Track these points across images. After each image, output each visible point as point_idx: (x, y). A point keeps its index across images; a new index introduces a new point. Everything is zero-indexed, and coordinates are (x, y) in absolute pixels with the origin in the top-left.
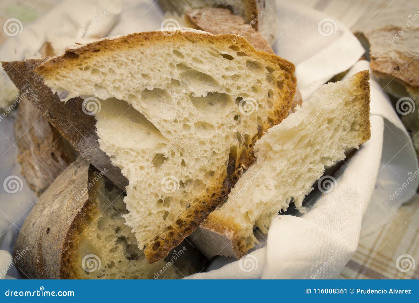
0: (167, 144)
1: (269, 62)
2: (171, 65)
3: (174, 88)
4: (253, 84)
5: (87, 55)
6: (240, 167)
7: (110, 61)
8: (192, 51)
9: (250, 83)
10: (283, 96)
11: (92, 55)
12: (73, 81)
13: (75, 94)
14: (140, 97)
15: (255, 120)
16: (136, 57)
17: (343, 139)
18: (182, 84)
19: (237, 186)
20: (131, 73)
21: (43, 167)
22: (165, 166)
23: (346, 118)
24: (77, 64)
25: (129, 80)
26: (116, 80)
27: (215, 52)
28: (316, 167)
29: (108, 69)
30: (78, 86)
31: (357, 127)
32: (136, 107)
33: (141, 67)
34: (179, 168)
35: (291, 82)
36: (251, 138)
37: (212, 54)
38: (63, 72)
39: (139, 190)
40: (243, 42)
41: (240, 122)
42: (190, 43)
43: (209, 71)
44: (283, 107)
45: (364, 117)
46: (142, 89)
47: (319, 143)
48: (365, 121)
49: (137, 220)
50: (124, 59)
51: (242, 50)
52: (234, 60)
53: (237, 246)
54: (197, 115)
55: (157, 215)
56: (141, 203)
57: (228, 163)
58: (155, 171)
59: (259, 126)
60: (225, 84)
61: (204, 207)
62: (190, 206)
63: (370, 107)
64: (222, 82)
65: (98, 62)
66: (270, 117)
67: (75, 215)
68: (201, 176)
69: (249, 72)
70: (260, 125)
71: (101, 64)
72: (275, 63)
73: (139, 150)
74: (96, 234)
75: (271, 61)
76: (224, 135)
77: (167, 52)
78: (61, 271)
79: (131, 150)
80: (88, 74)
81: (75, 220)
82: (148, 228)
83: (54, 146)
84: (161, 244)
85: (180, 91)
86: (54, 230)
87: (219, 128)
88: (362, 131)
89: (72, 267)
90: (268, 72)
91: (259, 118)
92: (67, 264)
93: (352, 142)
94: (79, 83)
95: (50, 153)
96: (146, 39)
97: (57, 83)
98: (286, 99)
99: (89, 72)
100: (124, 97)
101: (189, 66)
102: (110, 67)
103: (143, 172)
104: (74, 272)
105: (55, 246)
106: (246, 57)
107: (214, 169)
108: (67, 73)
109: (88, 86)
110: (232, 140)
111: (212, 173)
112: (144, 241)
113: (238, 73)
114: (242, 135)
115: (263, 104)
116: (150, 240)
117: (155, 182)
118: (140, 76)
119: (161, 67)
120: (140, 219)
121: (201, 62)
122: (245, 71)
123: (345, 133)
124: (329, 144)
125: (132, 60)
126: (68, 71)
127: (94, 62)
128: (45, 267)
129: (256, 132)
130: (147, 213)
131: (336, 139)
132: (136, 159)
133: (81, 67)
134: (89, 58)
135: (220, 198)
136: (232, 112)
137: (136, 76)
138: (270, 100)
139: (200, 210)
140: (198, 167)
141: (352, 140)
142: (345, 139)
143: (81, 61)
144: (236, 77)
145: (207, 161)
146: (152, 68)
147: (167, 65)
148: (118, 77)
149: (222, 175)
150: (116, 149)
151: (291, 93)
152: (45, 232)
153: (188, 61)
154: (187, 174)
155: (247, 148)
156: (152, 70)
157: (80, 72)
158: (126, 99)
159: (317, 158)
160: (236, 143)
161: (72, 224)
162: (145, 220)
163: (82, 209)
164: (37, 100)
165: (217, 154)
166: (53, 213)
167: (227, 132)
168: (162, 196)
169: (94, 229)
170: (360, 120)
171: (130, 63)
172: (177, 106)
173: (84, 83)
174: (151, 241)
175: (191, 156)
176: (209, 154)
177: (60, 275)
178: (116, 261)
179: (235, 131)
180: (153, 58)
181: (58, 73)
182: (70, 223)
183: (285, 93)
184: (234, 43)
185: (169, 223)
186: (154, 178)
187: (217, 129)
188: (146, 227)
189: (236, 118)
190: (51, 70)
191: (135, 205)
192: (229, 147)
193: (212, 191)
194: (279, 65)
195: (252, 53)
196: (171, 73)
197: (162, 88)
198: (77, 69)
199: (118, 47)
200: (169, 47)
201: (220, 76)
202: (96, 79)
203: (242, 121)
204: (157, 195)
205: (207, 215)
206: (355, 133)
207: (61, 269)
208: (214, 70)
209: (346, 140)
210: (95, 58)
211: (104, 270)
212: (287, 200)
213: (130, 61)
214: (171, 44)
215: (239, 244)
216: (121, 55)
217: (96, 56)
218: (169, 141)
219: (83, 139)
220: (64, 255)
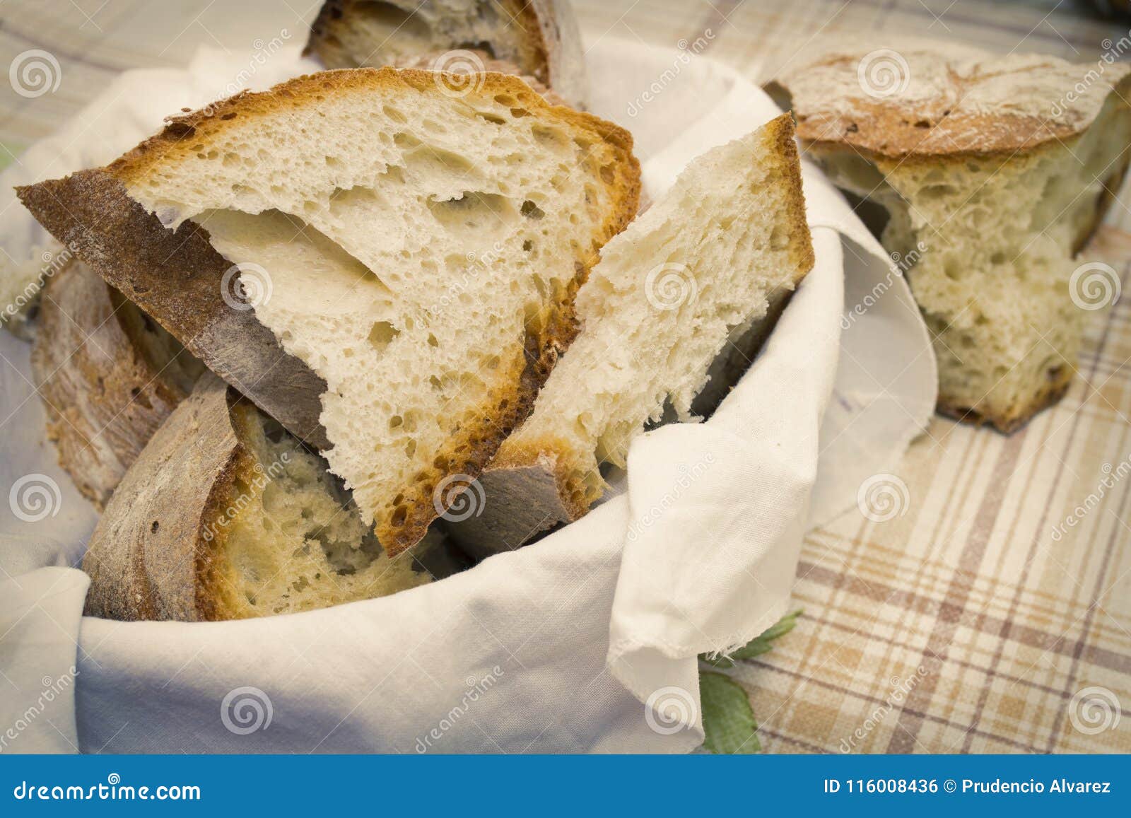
0: (394, 300)
1: (578, 127)
2: (383, 137)
3: (394, 187)
4: (552, 173)
5: (211, 125)
6: (549, 347)
7: (257, 136)
8: (420, 107)
9: (545, 171)
10: (618, 195)
11: (220, 126)
12: (187, 183)
13: (193, 209)
14: (326, 205)
15: (567, 249)
16: (310, 123)
17: (757, 267)
18: (409, 178)
19: (549, 384)
20: (303, 157)
21: (114, 428)
22: (395, 346)
23: (757, 219)
24: (193, 146)
25: (301, 172)
26: (275, 172)
27: (467, 110)
28: (710, 326)
29: (256, 151)
30: (200, 192)
31: (784, 241)
32: (321, 228)
33: (323, 144)
34: (426, 351)
35: (630, 167)
36: (565, 285)
37: (461, 113)
38: (164, 167)
39: (349, 397)
40: (520, 88)
41: (536, 253)
42: (415, 91)
43: (460, 147)
44: (621, 220)
45: (796, 219)
46: (330, 189)
47: (708, 273)
48: (799, 227)
49: (353, 462)
50: (285, 128)
51: (520, 105)
52: (506, 125)
53: (566, 492)
54: (448, 241)
55: (393, 449)
56: (357, 425)
57: (524, 338)
58: (377, 359)
59: (577, 263)
60: (495, 174)
61: (488, 429)
62: (458, 429)
63: (805, 195)
64: (489, 170)
65: (234, 139)
66: (597, 241)
67: (214, 480)
68: (473, 367)
69: (539, 149)
70: (580, 260)
71: (242, 143)
72: (589, 129)
73: (338, 318)
74: (262, 518)
75: (582, 127)
76: (507, 281)
77: (371, 110)
78: (198, 598)
79: (322, 318)
80: (216, 167)
81: (214, 489)
82: (378, 478)
83: (138, 371)
84: (408, 512)
85: (406, 194)
86: (169, 521)
87: (495, 267)
88: (797, 250)
89: (219, 589)
90: (578, 148)
91: (575, 245)
92: (207, 582)
93: (777, 275)
94: (200, 185)
95: (128, 392)
96: (327, 85)
97: (155, 190)
98: (623, 200)
99: (218, 162)
100: (294, 207)
101: (419, 137)
102: (261, 146)
103: (351, 360)
104: (224, 599)
105: (178, 550)
106: (530, 118)
107: (497, 352)
108: (172, 167)
109: (220, 190)
110: (527, 292)
111: (494, 362)
112: (373, 506)
113: (518, 151)
114: (544, 280)
115: (579, 213)
116: (385, 504)
117: (380, 381)
118: (323, 161)
119: (363, 141)
120: (358, 458)
121: (442, 131)
122: (532, 147)
123: (760, 253)
124: (730, 275)
125: (303, 131)
126: (175, 164)
127: (227, 139)
128: (158, 601)
129: (571, 273)
130: (372, 444)
131: (743, 264)
132: (335, 336)
133: (201, 152)
134: (216, 131)
135: (519, 410)
136: (519, 233)
137: (315, 162)
138: (592, 207)
139: (480, 435)
140: (463, 348)
141: (778, 270)
142: (762, 266)
143: (199, 140)
144: (516, 159)
145: (481, 334)
146: (346, 143)
147: (375, 137)
148: (279, 166)
149: (515, 363)
150: (290, 317)
151: (632, 190)
152: (148, 533)
153: (415, 128)
154: (444, 362)
155: (559, 308)
156: (345, 148)
157: (201, 163)
158: (300, 213)
159: (710, 306)
160: (535, 296)
161: (208, 499)
162: (369, 462)
163: (227, 466)
164: (101, 256)
165: (500, 319)
166: (160, 492)
167: (514, 274)
168: (398, 409)
169: (255, 509)
170: (786, 223)
171: (299, 136)
172: (404, 224)
173: (211, 183)
174: (387, 506)
175: (447, 326)
176: (482, 321)
177: (197, 607)
178: (310, 576)
179: (528, 271)
180: (345, 124)
181: (154, 171)
182: (204, 496)
183: (622, 191)
184: (502, 92)
185: (419, 465)
186: (378, 373)
187: (491, 269)
188: (371, 476)
189: (527, 246)
190: (140, 166)
191: (345, 429)
192: (521, 306)
193: (500, 397)
194: (600, 133)
195: (541, 110)
196: (384, 153)
197: (371, 185)
198: (192, 157)
199: (271, 106)
200: (375, 101)
201: (484, 158)
202: (234, 173)
203: (541, 252)
204: (387, 408)
205: (497, 446)
206: (782, 255)
207: (197, 593)
208: (469, 146)
209: (764, 269)
210: (228, 130)
211: (286, 593)
212: (658, 397)
213: (300, 133)
214: (377, 94)
215: (569, 486)
216: (280, 121)
217: (229, 127)
218: (397, 296)
219: (210, 328)
220: (199, 564)
